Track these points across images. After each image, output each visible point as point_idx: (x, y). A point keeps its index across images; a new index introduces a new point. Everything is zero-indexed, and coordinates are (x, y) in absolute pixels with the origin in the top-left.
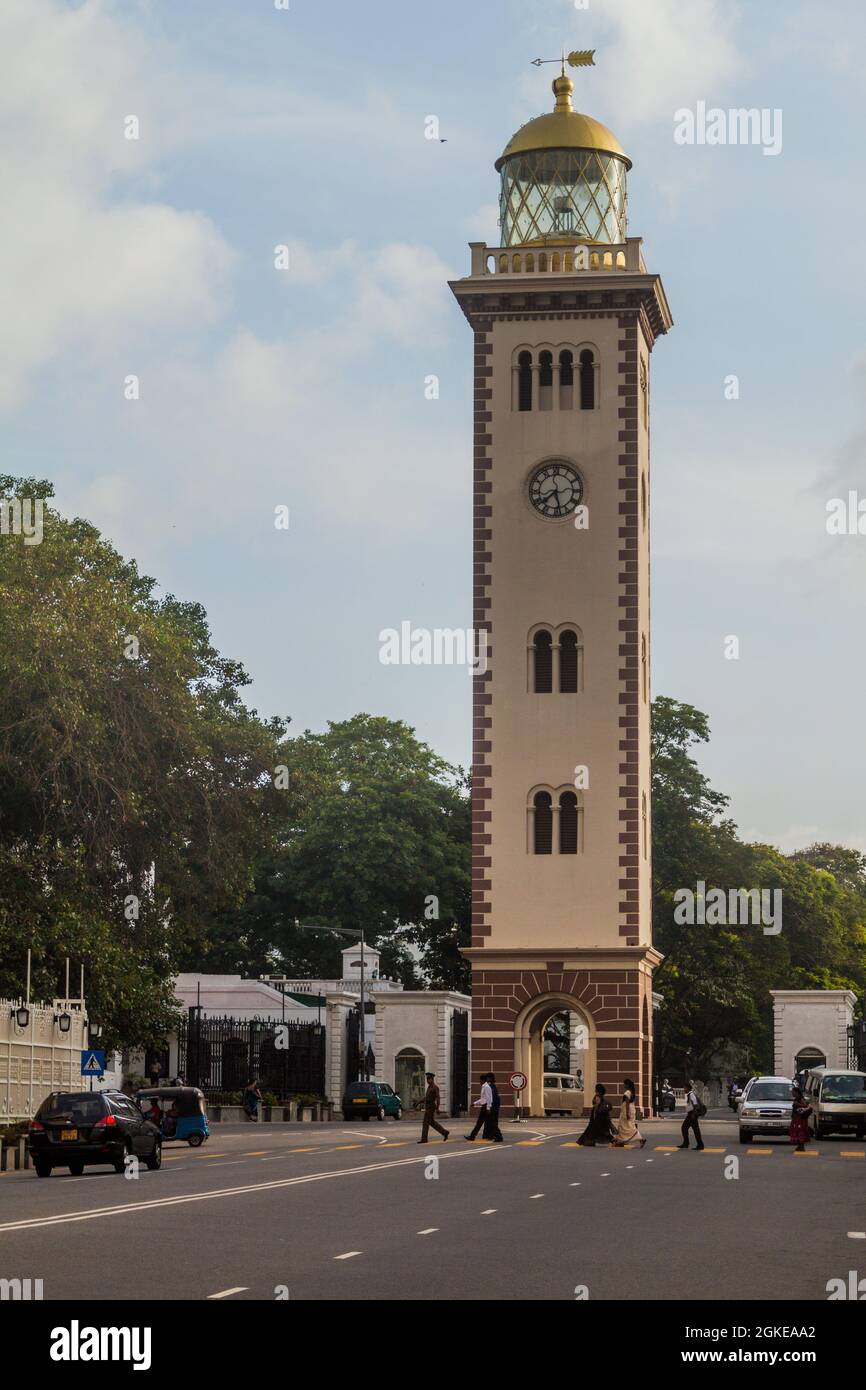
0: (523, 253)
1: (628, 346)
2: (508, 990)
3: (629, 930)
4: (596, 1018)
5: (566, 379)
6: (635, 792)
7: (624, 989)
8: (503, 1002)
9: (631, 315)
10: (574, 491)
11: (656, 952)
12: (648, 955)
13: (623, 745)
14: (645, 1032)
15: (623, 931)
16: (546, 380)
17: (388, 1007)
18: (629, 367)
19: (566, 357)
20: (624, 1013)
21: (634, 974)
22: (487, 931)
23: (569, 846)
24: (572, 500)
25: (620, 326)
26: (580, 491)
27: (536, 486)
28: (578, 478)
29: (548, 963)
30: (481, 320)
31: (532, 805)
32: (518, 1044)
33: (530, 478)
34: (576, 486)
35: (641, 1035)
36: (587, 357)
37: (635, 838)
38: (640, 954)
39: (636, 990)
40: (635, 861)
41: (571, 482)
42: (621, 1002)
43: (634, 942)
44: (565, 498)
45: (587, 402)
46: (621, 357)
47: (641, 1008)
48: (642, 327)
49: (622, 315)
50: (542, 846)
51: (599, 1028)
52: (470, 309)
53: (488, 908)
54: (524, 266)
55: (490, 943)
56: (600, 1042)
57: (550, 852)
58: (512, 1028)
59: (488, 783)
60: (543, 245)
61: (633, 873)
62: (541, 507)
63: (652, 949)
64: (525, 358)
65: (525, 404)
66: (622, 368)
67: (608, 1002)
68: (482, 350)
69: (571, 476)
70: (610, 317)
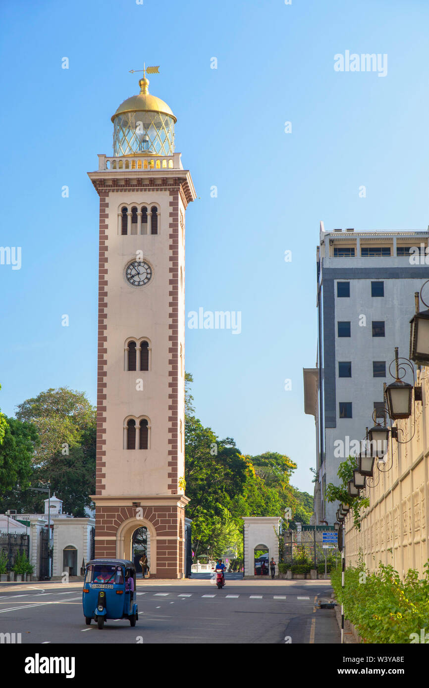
0: (124, 159)
1: (174, 204)
2: (113, 516)
3: (173, 487)
4: (157, 529)
5: (144, 220)
6: (176, 419)
7: (170, 516)
8: (111, 522)
9: (175, 190)
10: (147, 273)
11: (186, 498)
12: (182, 499)
13: (170, 396)
14: (181, 537)
15: (170, 487)
16: (134, 220)
17: (60, 526)
18: (174, 215)
19: (144, 210)
20: (170, 527)
21: (175, 508)
22: (103, 487)
23: (144, 445)
24: (146, 278)
25: (170, 195)
26: (151, 274)
27: (129, 271)
28: (149, 267)
29: (133, 503)
30: (103, 191)
31: (126, 426)
32: (118, 543)
33: (126, 267)
34: (149, 271)
35: (178, 538)
36: (154, 210)
37: (176, 441)
38: (179, 498)
39: (176, 516)
40: (176, 453)
41: (146, 269)
42: (168, 522)
43: (175, 492)
44: (143, 277)
45: (154, 231)
46: (171, 209)
47: (178, 525)
48: (181, 196)
49: (171, 190)
50: (131, 445)
51: (158, 535)
52: (98, 186)
53: (104, 476)
54: (124, 166)
55: (105, 493)
56: (158, 542)
57: (134, 448)
58: (115, 535)
59: (105, 414)
60: (133, 156)
61: (175, 458)
62: (132, 281)
63: (184, 496)
64: (124, 210)
65: (124, 232)
66: (171, 215)
67: (162, 522)
68: (104, 205)
69: (146, 267)
70: (165, 190)
